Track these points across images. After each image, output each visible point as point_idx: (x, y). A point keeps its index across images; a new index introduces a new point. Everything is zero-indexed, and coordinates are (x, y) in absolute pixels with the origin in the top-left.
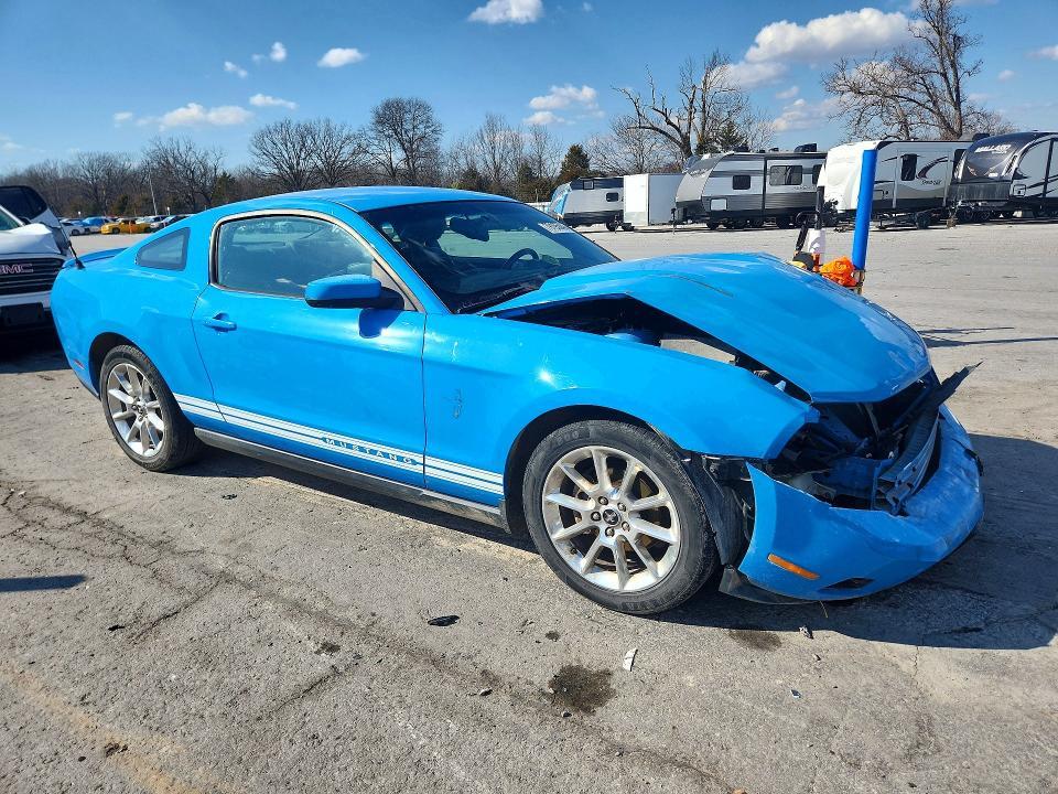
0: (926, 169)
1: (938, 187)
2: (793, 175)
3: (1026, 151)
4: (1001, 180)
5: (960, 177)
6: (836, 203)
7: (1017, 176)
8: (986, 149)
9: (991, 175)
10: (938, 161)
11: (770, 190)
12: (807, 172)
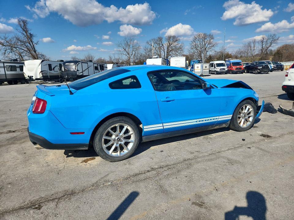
0: (54, 68)
1: (57, 73)
2: (13, 68)
3: (78, 65)
4: (74, 71)
5: (63, 70)
6: (33, 76)
7: (77, 70)
8: (68, 64)
9: (71, 70)
10: (56, 66)
11: (7, 73)
12: (18, 67)
